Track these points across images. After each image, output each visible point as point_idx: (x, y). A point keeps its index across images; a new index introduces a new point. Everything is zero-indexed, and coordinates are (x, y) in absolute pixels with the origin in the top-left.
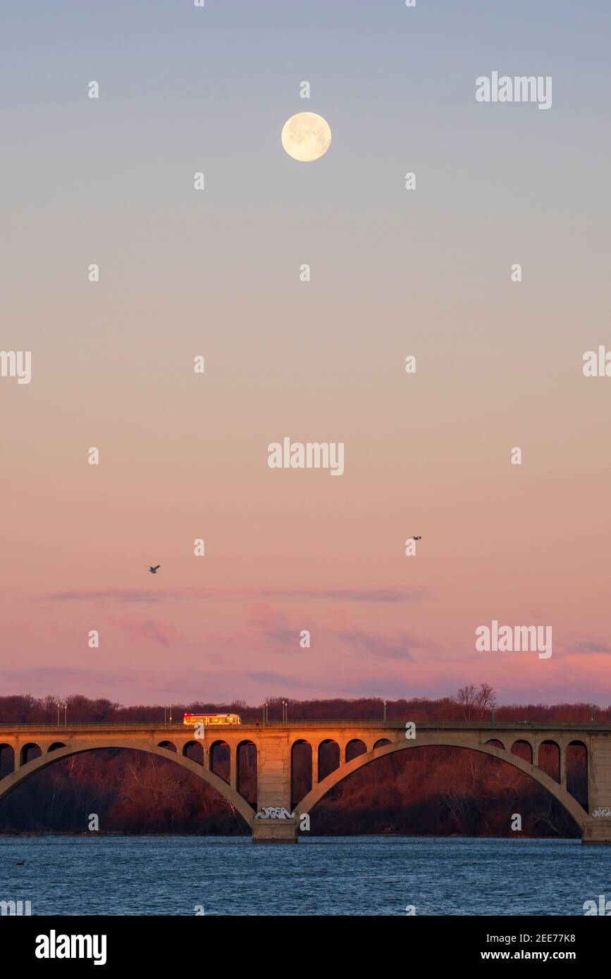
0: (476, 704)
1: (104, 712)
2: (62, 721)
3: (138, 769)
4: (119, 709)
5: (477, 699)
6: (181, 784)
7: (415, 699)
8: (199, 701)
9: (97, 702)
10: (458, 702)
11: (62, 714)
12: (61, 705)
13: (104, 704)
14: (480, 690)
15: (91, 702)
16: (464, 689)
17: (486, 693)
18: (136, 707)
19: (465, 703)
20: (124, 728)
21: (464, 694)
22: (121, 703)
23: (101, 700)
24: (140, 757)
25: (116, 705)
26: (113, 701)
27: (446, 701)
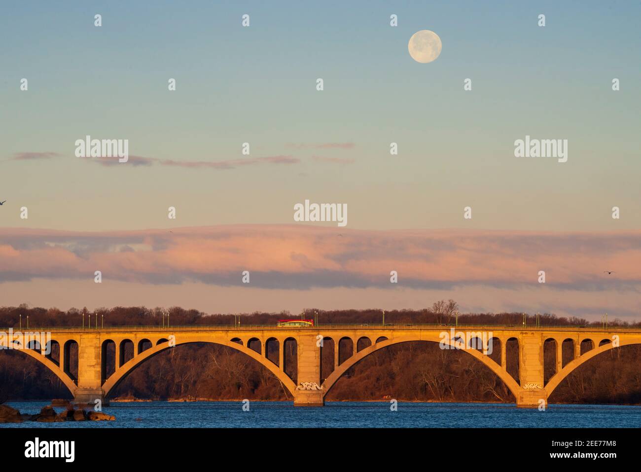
0: (445, 313)
1: (194, 318)
2: (166, 324)
3: (217, 357)
4: (204, 316)
5: (446, 310)
6: (246, 367)
7: (404, 310)
8: (258, 311)
9: (190, 311)
10: (433, 312)
11: (166, 319)
12: (165, 313)
13: (194, 313)
14: (448, 303)
15: (185, 311)
16: (437, 303)
17: (452, 306)
18: (216, 315)
19: (438, 312)
20: (208, 329)
21: (437, 307)
22: (205, 312)
23: (192, 310)
24: (219, 349)
25: (203, 314)
26: (200, 311)
27: (425, 311)
